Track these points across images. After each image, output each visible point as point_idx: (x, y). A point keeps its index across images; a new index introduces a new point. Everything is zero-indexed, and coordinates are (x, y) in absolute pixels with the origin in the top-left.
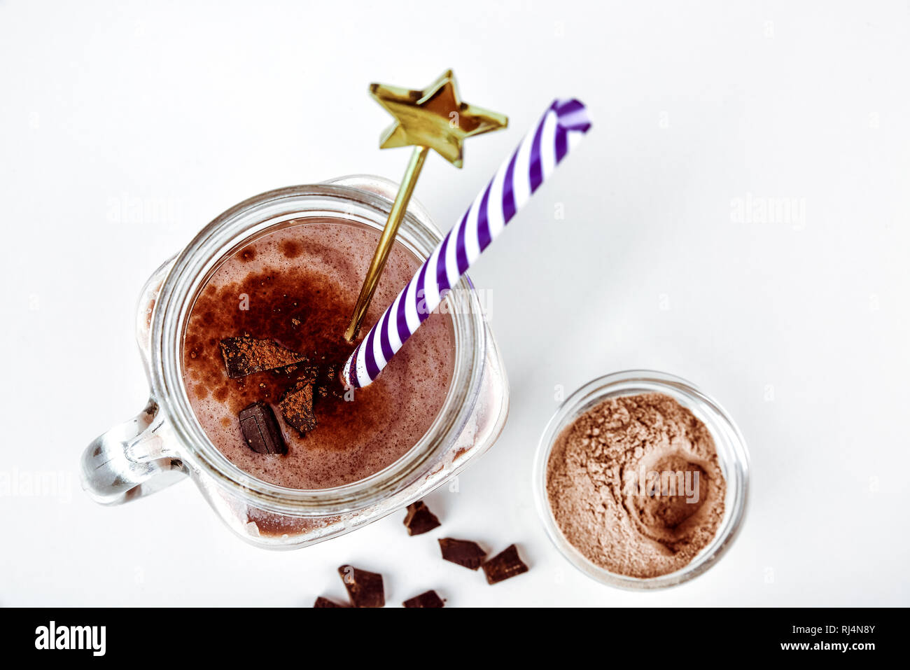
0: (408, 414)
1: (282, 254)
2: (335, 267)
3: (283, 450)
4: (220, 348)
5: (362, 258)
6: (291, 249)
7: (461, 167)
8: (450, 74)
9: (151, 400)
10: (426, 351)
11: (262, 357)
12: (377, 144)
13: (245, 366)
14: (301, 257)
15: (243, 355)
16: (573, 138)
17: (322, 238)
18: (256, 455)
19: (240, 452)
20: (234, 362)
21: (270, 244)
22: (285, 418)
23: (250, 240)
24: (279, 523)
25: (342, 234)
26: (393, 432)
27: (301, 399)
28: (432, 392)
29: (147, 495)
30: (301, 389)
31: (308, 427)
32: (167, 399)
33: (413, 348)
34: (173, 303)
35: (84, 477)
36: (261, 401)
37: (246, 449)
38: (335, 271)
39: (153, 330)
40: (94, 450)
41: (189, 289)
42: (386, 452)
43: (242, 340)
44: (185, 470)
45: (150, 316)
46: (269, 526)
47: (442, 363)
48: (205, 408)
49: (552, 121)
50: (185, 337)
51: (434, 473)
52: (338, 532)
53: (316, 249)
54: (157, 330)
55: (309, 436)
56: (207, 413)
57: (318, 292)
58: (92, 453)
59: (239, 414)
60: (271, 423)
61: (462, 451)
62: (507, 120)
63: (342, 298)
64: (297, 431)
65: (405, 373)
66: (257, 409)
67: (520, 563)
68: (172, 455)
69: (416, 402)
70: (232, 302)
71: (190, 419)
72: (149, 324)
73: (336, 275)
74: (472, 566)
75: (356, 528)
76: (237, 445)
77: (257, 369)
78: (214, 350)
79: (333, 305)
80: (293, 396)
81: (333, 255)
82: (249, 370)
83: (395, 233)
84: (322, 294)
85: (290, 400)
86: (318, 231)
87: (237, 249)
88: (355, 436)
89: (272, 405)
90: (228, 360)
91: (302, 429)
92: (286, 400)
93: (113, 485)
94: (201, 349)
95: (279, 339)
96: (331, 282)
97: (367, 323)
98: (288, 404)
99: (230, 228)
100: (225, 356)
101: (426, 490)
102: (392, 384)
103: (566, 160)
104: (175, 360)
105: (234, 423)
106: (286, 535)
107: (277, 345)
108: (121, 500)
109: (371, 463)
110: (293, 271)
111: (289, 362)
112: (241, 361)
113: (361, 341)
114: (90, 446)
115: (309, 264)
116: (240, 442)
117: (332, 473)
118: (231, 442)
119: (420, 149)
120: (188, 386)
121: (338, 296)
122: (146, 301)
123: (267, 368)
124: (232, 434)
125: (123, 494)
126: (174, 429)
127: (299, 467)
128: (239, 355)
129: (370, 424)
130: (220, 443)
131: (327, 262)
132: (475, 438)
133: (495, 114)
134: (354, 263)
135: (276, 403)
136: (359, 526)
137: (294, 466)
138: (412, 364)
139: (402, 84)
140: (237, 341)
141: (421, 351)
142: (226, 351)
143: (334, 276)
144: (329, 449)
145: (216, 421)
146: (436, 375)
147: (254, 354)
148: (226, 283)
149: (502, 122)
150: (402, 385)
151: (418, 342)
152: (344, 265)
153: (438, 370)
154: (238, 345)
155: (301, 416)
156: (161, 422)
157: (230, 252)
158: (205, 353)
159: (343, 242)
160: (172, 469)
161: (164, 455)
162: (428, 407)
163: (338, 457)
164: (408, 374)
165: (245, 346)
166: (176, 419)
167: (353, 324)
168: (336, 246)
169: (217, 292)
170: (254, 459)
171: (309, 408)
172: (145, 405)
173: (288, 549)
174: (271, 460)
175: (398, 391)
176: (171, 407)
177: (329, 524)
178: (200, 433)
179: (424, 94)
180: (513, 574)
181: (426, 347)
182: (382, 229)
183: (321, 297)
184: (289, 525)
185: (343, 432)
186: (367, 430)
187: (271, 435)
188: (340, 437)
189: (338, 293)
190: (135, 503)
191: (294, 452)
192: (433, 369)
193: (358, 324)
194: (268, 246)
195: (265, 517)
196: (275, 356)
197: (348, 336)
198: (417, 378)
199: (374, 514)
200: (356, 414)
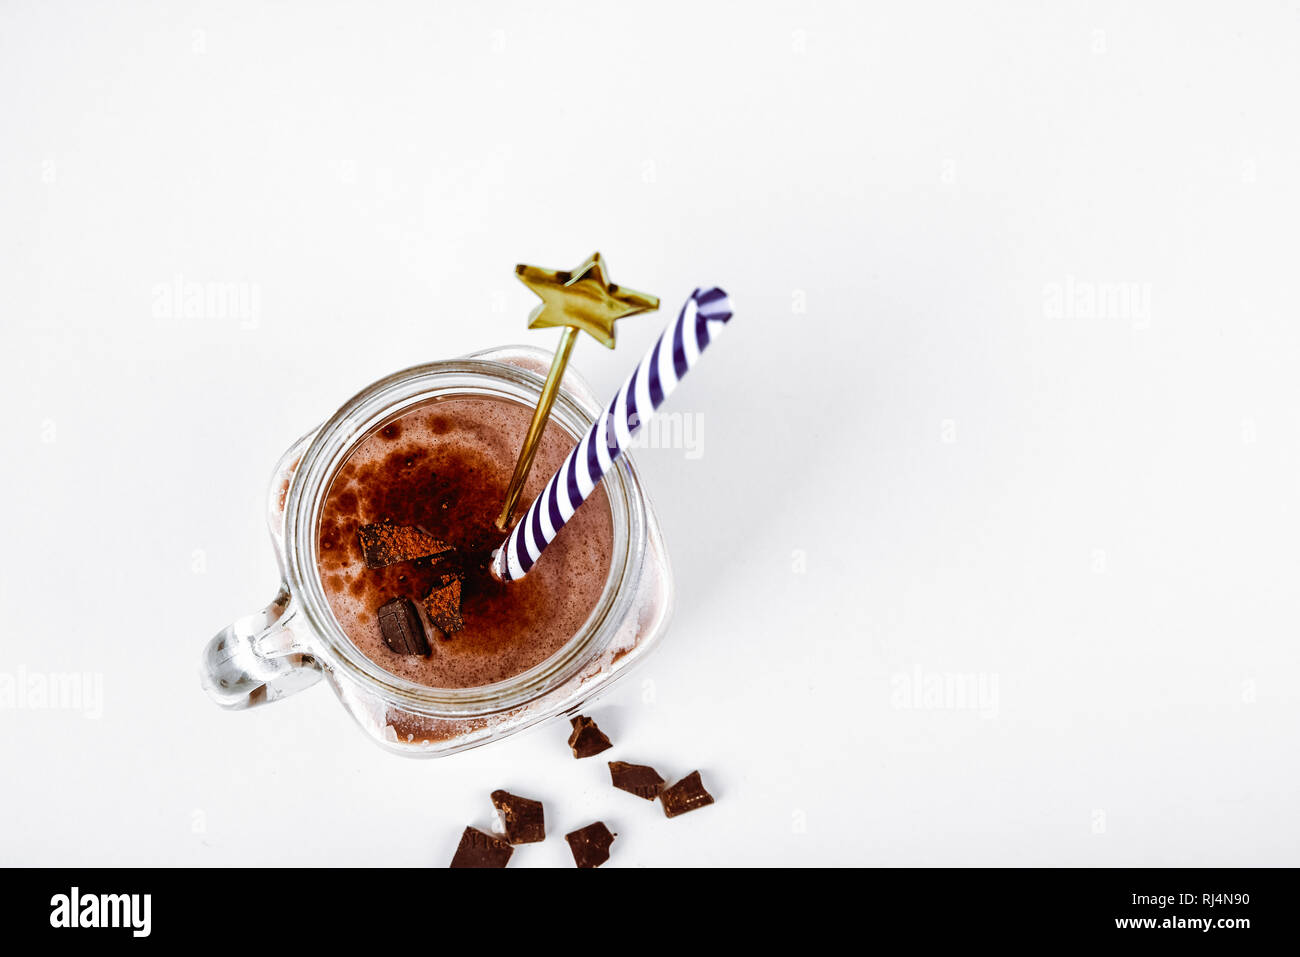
0: (565, 611)
1: (430, 431)
2: (489, 445)
3: (427, 651)
4: (358, 536)
5: (518, 436)
6: (440, 425)
7: (613, 348)
8: (597, 257)
9: (282, 590)
10: (586, 543)
11: (404, 545)
12: (525, 324)
13: (385, 555)
14: (452, 433)
15: (383, 543)
16: (713, 327)
17: (474, 413)
18: (396, 656)
19: (378, 652)
20: (373, 551)
21: (416, 419)
22: (429, 616)
23: (394, 417)
24: (419, 728)
25: (497, 411)
26: (548, 631)
27: (448, 596)
28: (592, 587)
29: (272, 701)
30: (448, 584)
31: (455, 627)
32: (301, 587)
33: (573, 538)
34: (310, 485)
35: (206, 673)
36: (402, 597)
37: (386, 650)
38: (489, 448)
39: (288, 513)
40: (218, 645)
41: (327, 469)
42: (540, 652)
43: (382, 527)
44: (318, 668)
45: (283, 498)
46: (408, 729)
47: (603, 555)
48: (340, 601)
49: (693, 309)
50: (320, 521)
51: (591, 676)
52: (484, 739)
53: (469, 426)
54: (292, 514)
55: (455, 637)
56: (344, 606)
57: (471, 470)
58: (216, 648)
59: (378, 611)
60: (413, 621)
61: (622, 653)
62: (658, 301)
63: (498, 478)
64: (442, 631)
65: (563, 565)
66: (398, 605)
67: (704, 792)
68: (304, 650)
69: (574, 598)
70: (372, 482)
71: (324, 609)
72: (282, 506)
73: (491, 453)
74: (648, 794)
75: (504, 735)
76: (376, 643)
77: (398, 559)
78: (351, 537)
79: (488, 485)
80: (439, 592)
81: (486, 433)
82: (389, 561)
83: (548, 412)
84: (475, 473)
85: (435, 596)
86: (470, 406)
87: (379, 426)
88: (507, 638)
89: (415, 602)
90: (366, 550)
91: (447, 630)
92: (432, 597)
93: (238, 683)
94: (337, 535)
95: (422, 525)
96: (485, 460)
97: (520, 508)
98: (433, 601)
99: (371, 406)
100: (363, 544)
101: (582, 695)
102: (549, 578)
103: (709, 349)
104: (310, 546)
105: (373, 620)
106: (426, 741)
107: (420, 532)
108: (245, 703)
109: (523, 664)
110: (442, 449)
111: (433, 551)
112: (380, 550)
113: (512, 529)
114: (213, 640)
115: (460, 440)
116: (379, 642)
117: (480, 676)
118: (368, 640)
119: (570, 329)
120: (323, 576)
121: (494, 476)
122: (279, 481)
123: (409, 558)
124: (370, 631)
125: (246, 694)
126: (308, 619)
127: (443, 669)
128: (379, 543)
129: (526, 623)
130: (357, 639)
131: (481, 439)
132: (636, 639)
133: (647, 296)
134: (510, 442)
135: (420, 599)
136: (507, 734)
137: (438, 668)
138: (570, 557)
139: (551, 265)
140: (376, 528)
141: (580, 541)
142: (364, 539)
143: (490, 454)
144: (477, 651)
145: (352, 617)
146: (597, 568)
147: (395, 542)
148: (367, 461)
149: (654, 303)
150: (560, 578)
151: (578, 532)
152: (497, 442)
153: (598, 563)
154: (377, 532)
155: (447, 615)
156: (292, 614)
157: (372, 430)
158: (341, 541)
159: (497, 418)
160: (303, 665)
161: (296, 651)
162: (588, 604)
163: (487, 660)
164: (566, 567)
165: (385, 534)
166: (310, 609)
167: (506, 510)
168: (489, 422)
169: (356, 471)
170: (394, 660)
171: (457, 606)
172: (275, 595)
173: (430, 757)
174: (413, 661)
175: (555, 585)
176: (305, 597)
177: (473, 730)
178: (336, 626)
179: (573, 275)
180: (695, 806)
181: (587, 537)
182: (535, 407)
183: (474, 477)
184: (429, 730)
185: (494, 633)
186: (521, 629)
187: (413, 634)
188: (490, 639)
189: (493, 472)
190: (260, 709)
191: (439, 653)
192: (593, 561)
193: (510, 510)
194: (415, 422)
195: (404, 720)
196: (418, 545)
197: (500, 524)
198: (575, 572)
199: (523, 720)
200: (510, 612)
